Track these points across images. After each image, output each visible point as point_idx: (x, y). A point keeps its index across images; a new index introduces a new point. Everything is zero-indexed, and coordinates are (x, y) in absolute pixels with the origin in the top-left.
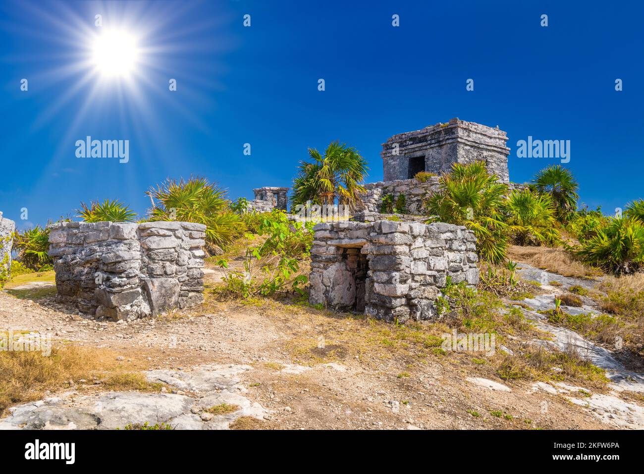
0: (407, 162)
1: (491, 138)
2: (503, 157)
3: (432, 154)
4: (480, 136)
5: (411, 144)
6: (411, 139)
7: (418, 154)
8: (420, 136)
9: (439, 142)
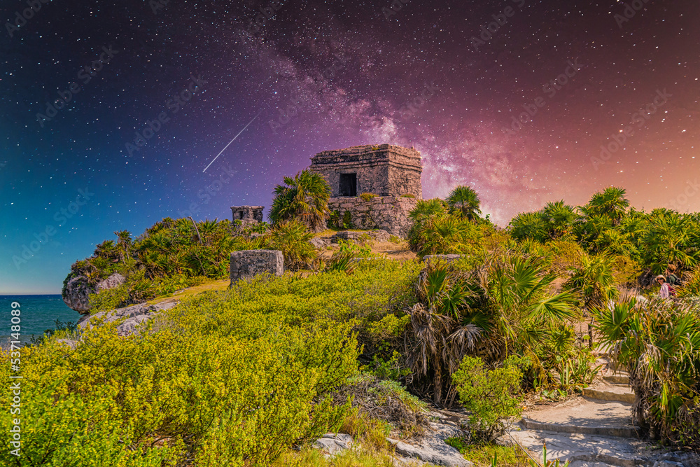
0: (338, 177)
1: (409, 158)
2: (417, 174)
3: (363, 172)
4: (402, 158)
5: (342, 162)
7: (350, 171)
8: (351, 155)
9: (371, 163)
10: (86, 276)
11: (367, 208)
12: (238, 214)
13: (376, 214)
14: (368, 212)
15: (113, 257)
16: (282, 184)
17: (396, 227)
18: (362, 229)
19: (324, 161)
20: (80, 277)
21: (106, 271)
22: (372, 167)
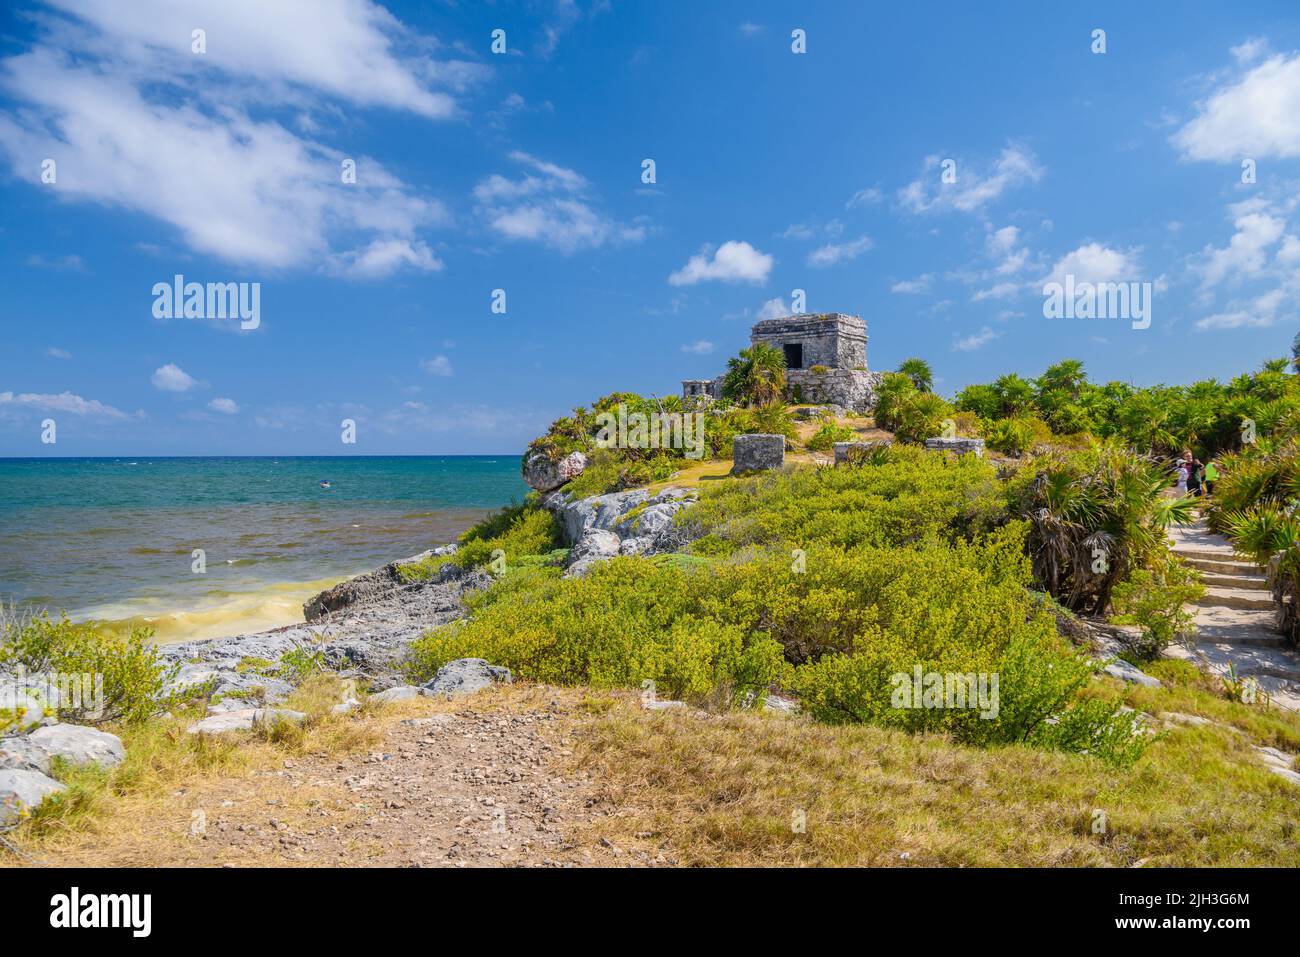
0: (782, 349)
2: (863, 344)
3: (809, 343)
4: (849, 327)
5: (786, 332)
6: (786, 327)
7: (794, 342)
8: (796, 325)
9: (819, 333)
10: (546, 454)
11: (819, 382)
12: (689, 389)
13: (829, 388)
14: (820, 386)
15: (569, 433)
16: (737, 357)
17: (850, 402)
18: (814, 404)
19: (766, 331)
20: (540, 455)
21: (567, 449)
22: (818, 337)
